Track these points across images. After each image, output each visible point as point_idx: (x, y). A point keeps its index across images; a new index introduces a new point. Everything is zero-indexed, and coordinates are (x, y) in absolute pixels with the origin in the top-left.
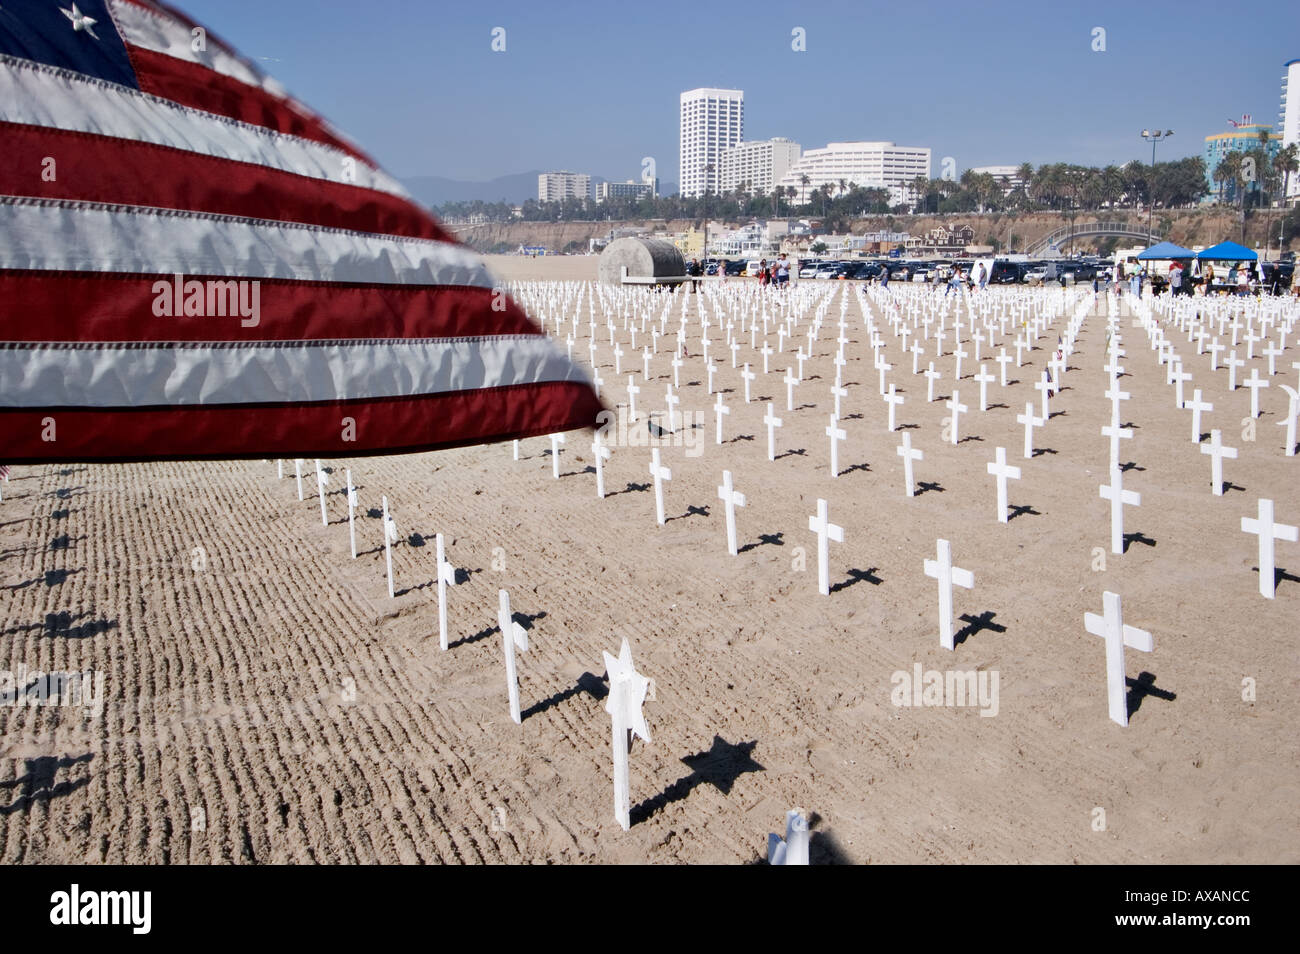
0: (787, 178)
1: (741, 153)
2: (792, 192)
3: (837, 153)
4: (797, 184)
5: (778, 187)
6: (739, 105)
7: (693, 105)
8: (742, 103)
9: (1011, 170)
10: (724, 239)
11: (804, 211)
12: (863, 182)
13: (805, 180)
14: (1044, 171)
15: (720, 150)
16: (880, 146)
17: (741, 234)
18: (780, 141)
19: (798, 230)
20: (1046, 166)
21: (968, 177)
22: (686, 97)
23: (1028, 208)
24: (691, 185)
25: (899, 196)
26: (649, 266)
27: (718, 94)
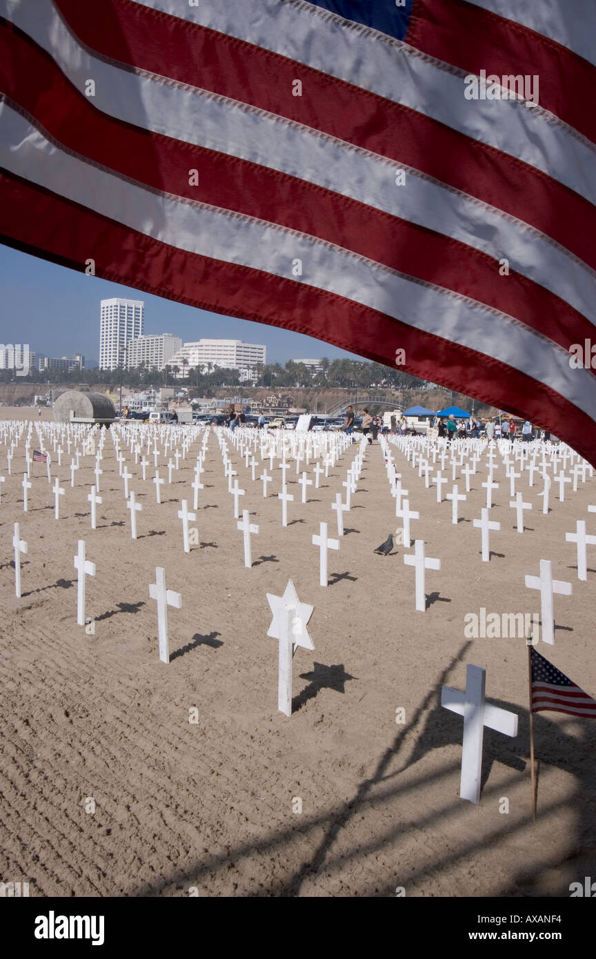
0: (174, 361)
1: (142, 342)
2: (177, 369)
3: (206, 346)
4: (180, 364)
5: (167, 366)
6: (141, 311)
7: (109, 309)
8: (143, 309)
9: (316, 362)
10: (130, 398)
11: (184, 382)
12: (223, 365)
13: (185, 362)
14: (336, 363)
15: (128, 340)
16: (234, 343)
17: (142, 396)
18: (169, 336)
19: (181, 394)
20: (337, 360)
21: (290, 365)
22: (105, 303)
23: (326, 386)
24: (107, 361)
25: (247, 375)
26: (91, 411)
27: (126, 302)
